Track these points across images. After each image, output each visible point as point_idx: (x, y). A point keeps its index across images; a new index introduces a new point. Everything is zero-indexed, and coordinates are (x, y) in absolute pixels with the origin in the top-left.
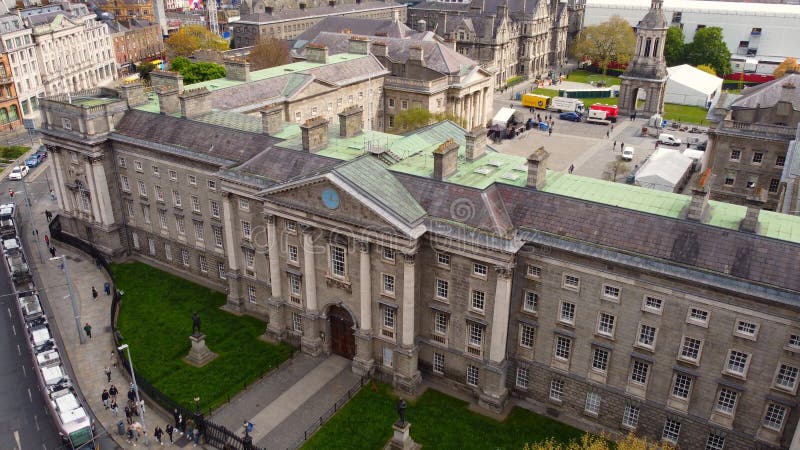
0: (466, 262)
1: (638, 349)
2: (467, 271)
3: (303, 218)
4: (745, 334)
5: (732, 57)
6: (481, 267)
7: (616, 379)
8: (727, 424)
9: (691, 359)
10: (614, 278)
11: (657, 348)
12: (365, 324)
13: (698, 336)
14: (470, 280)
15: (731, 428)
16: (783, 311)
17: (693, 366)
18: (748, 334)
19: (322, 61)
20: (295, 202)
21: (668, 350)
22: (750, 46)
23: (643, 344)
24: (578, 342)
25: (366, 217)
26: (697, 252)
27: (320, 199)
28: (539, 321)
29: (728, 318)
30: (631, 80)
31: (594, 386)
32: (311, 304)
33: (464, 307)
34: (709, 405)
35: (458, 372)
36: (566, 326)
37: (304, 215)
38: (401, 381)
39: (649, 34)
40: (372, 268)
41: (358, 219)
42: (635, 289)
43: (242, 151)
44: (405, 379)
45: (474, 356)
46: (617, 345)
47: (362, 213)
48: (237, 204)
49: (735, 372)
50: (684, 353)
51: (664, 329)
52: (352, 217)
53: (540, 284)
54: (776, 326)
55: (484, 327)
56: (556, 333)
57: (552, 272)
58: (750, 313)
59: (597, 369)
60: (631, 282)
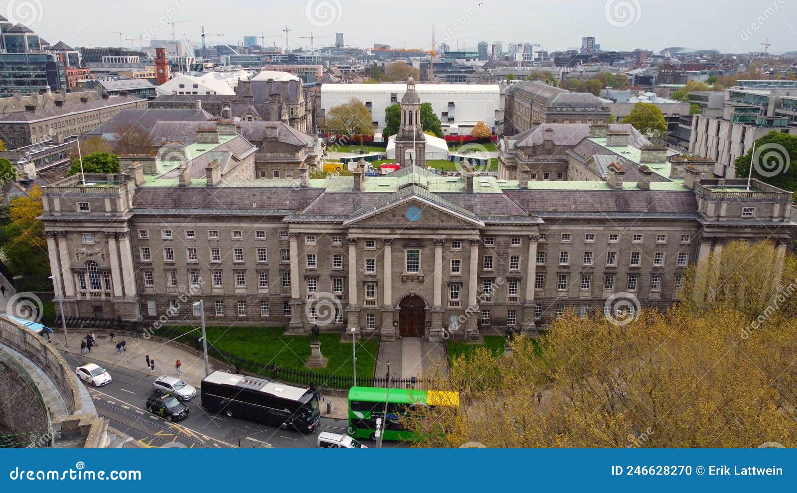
0: (507, 239)
1: (607, 268)
2: (507, 243)
3: (387, 234)
4: (660, 242)
5: (442, 124)
6: (516, 240)
7: (596, 291)
8: (658, 297)
9: (636, 265)
10: (591, 228)
11: (618, 264)
12: (438, 302)
13: (639, 250)
14: (510, 250)
15: (660, 298)
16: (677, 224)
17: (638, 268)
18: (662, 241)
19: (215, 141)
20: (381, 223)
21: (624, 263)
22: (449, 115)
23: (609, 265)
24: (573, 274)
25: (443, 221)
26: (629, 205)
27: (403, 216)
28: (547, 269)
29: (652, 235)
30: (404, 143)
31: (585, 300)
32: (388, 301)
33: (505, 271)
34: (647, 288)
35: (501, 318)
36: (564, 267)
37: (388, 231)
38: (471, 334)
39: (411, 108)
40: (443, 259)
41: (436, 224)
42: (603, 232)
43: (288, 202)
44: (473, 331)
45: (514, 303)
46: (595, 269)
47: (440, 219)
48: (303, 241)
49: (657, 265)
50: (632, 263)
51: (621, 251)
52: (431, 224)
53: (547, 244)
54: (674, 232)
55: (520, 280)
56: (558, 273)
57: (554, 235)
58: (663, 229)
59: (584, 290)
60: (601, 228)
